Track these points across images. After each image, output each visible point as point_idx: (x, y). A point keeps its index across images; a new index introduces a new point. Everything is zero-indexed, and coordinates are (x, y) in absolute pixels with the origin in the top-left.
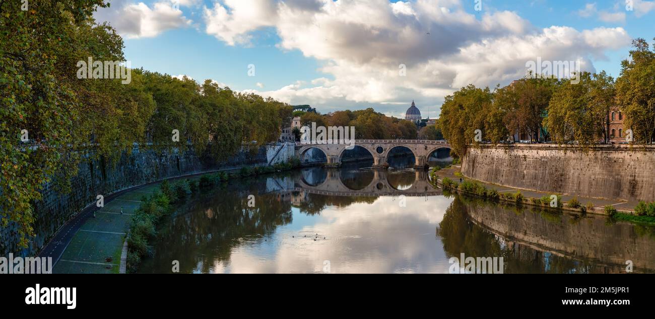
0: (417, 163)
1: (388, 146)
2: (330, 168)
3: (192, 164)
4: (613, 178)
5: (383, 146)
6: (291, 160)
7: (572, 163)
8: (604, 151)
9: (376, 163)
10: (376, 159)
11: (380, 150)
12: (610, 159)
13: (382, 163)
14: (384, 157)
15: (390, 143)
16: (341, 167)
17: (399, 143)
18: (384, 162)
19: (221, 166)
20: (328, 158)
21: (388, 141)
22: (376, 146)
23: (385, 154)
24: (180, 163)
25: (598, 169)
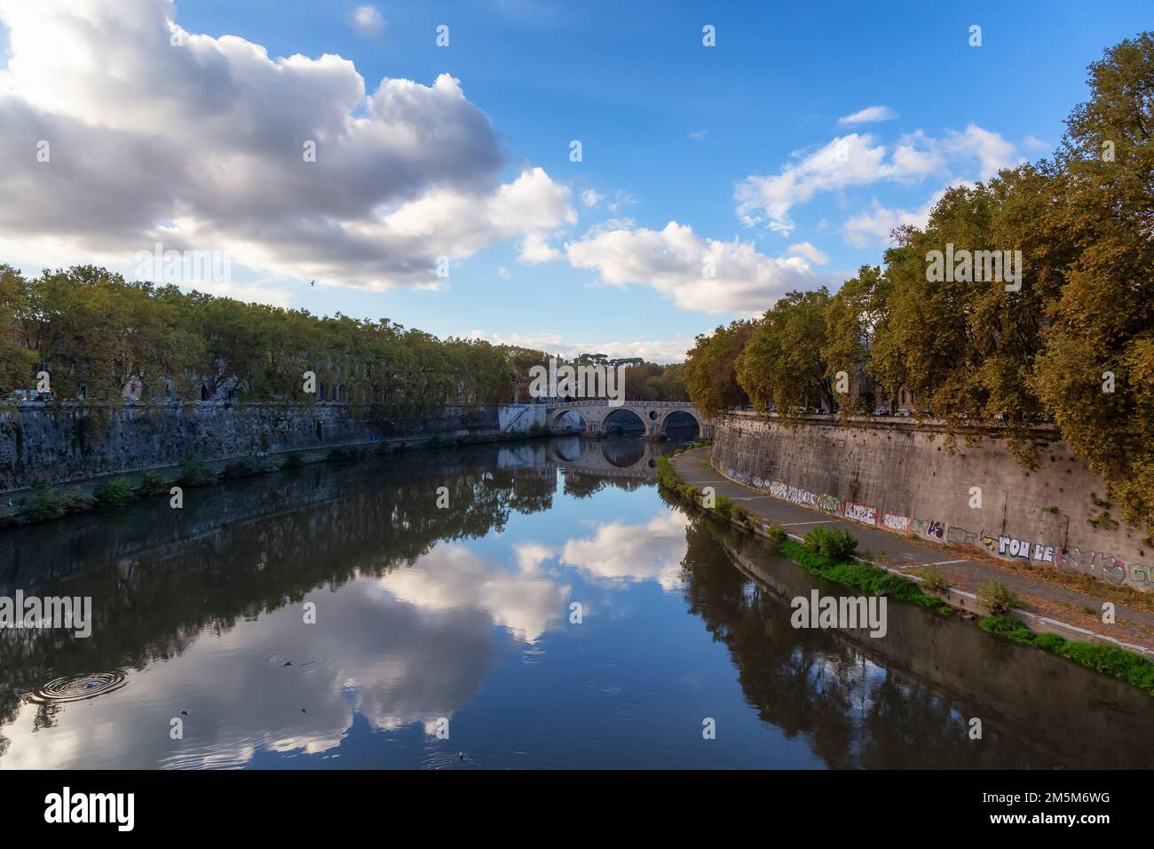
0: (701, 435)
1: (664, 410)
2: (588, 438)
3: (352, 431)
4: (829, 474)
5: (658, 410)
6: (535, 427)
7: (784, 443)
8: (822, 427)
9: (647, 433)
10: (647, 427)
11: (652, 415)
12: (827, 441)
13: (655, 433)
14: (659, 425)
15: (666, 406)
16: (605, 437)
17: (679, 407)
18: (659, 431)
19: (412, 433)
20: (587, 424)
21: (664, 403)
22: (649, 410)
23: (660, 421)
24: (322, 430)
25: (811, 457)
